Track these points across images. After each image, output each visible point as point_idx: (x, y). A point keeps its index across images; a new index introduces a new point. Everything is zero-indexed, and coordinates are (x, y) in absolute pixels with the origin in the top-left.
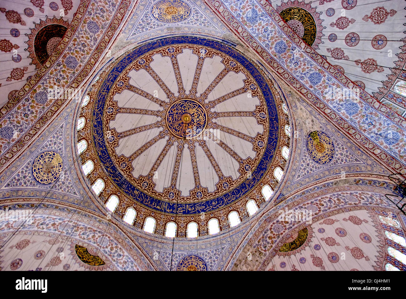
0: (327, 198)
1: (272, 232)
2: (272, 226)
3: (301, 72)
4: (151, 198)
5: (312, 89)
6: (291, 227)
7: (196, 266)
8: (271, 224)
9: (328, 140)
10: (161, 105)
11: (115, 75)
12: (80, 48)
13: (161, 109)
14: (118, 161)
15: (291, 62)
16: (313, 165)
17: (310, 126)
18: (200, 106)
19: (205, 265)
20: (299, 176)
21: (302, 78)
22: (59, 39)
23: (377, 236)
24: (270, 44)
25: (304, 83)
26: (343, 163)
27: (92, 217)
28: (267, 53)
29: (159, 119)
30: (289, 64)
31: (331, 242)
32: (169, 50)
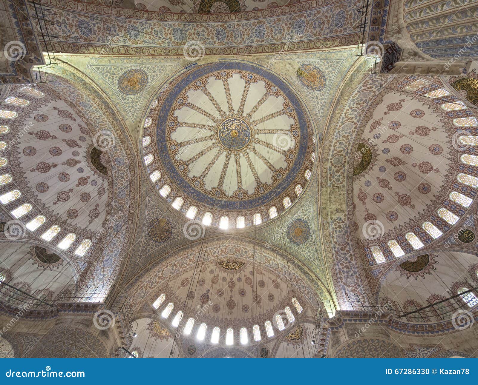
0: (348, 110)
1: (335, 167)
2: (331, 162)
3: (248, 38)
4: (249, 201)
5: (264, 43)
6: (348, 152)
7: (300, 227)
8: (330, 161)
9: (310, 67)
10: (211, 139)
11: (164, 145)
12: (115, 150)
13: (214, 141)
14: (213, 193)
15: (236, 38)
16: (320, 95)
17: (291, 68)
18: (235, 119)
19: (305, 222)
20: (319, 111)
21: (252, 41)
22: (102, 155)
23: (424, 105)
24: (211, 40)
25: (256, 44)
26: (333, 74)
27: (211, 240)
28: (215, 48)
29: (218, 148)
30: (236, 40)
31: (393, 139)
32: (179, 102)
